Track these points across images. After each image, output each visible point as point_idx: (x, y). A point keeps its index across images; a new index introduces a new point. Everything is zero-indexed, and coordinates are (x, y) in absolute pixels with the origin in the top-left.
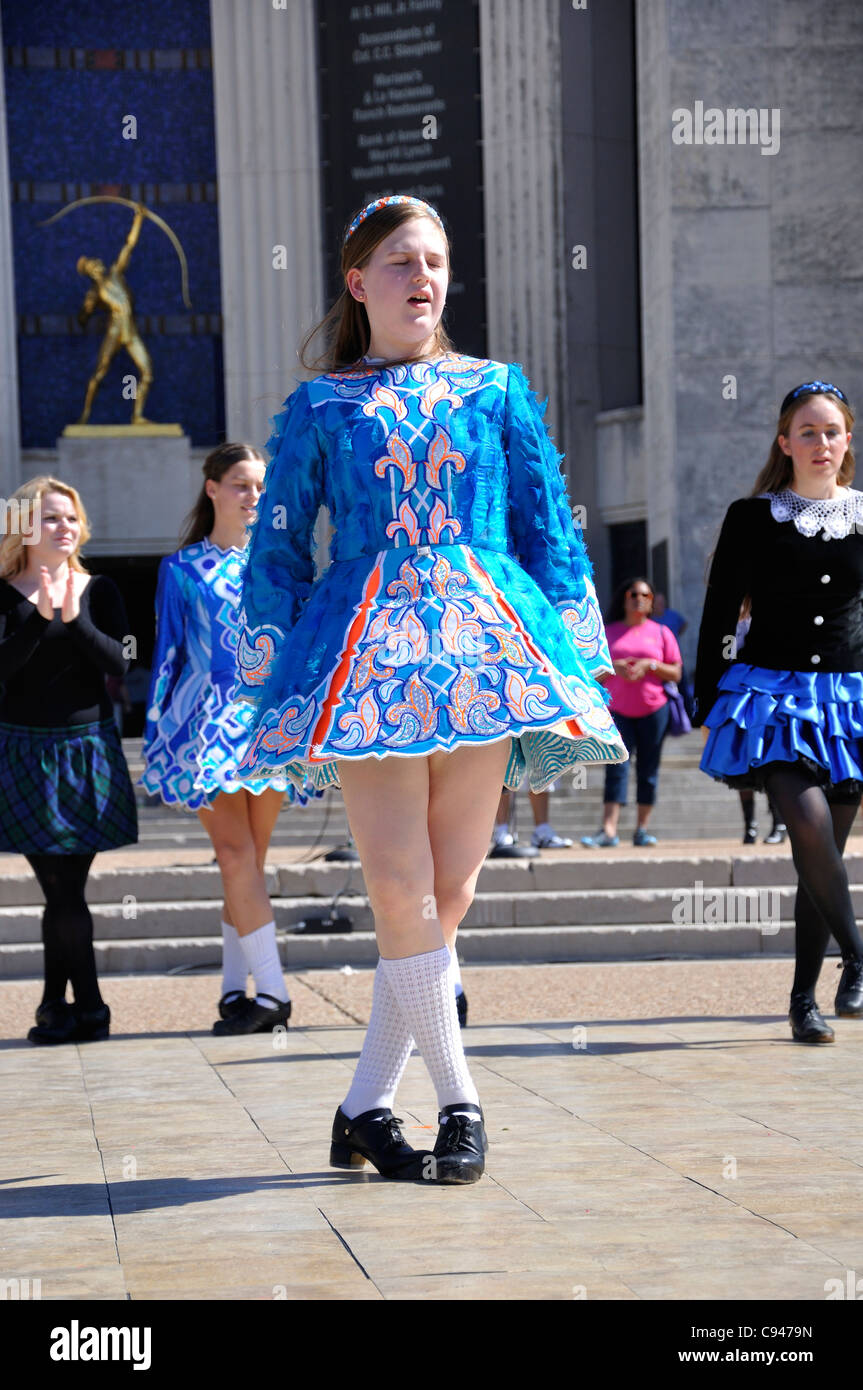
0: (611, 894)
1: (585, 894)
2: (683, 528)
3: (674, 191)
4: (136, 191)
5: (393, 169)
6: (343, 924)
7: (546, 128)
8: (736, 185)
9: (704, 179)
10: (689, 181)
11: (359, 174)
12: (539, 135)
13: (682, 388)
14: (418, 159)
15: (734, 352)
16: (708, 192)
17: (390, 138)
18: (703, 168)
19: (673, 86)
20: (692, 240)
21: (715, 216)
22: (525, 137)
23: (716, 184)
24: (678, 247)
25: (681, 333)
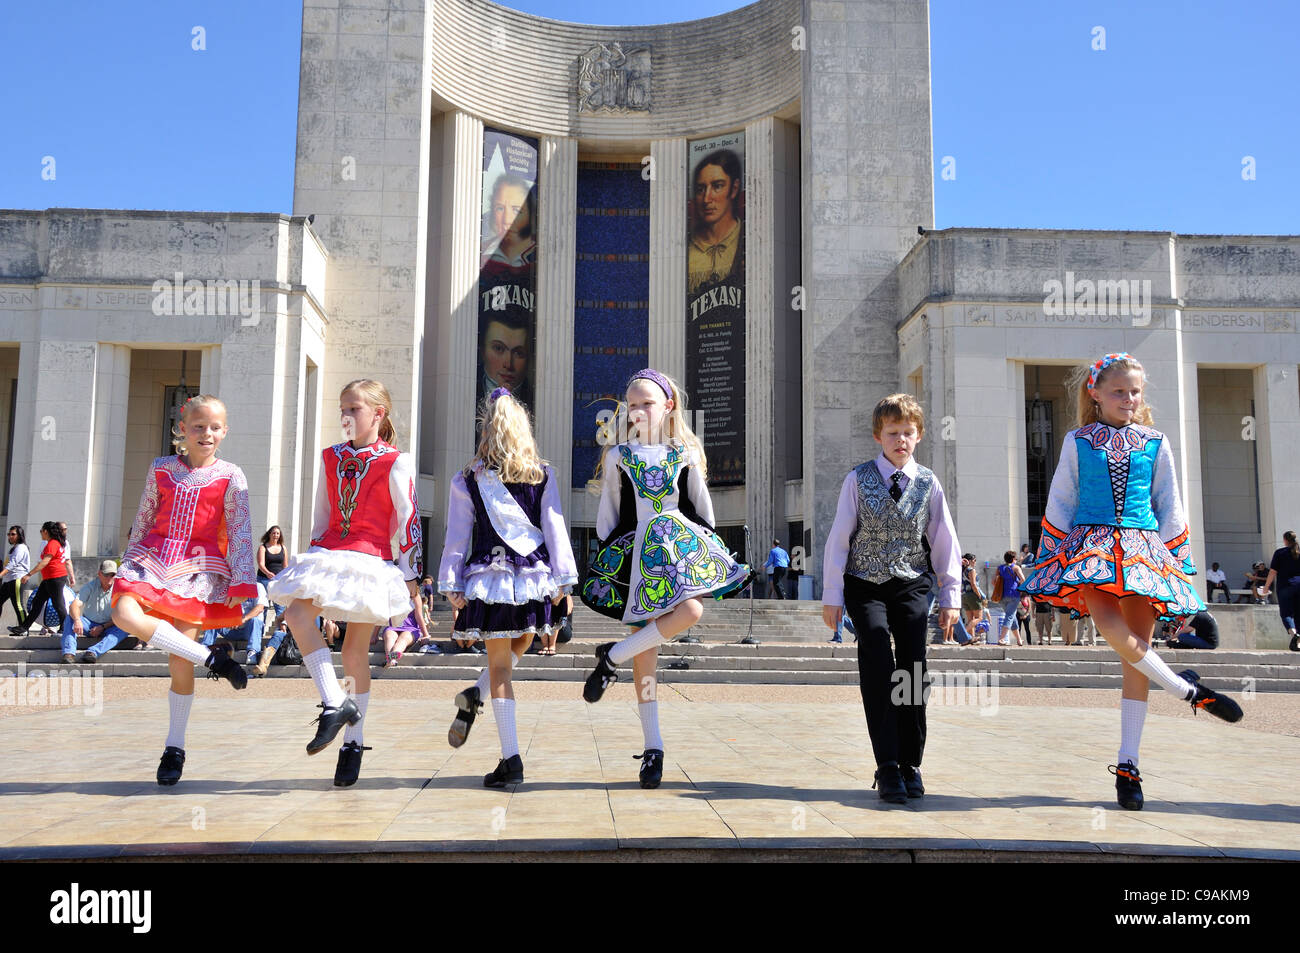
0: (787, 659)
1: (777, 658)
2: (817, 525)
3: (816, 401)
4: (618, 396)
5: (712, 390)
6: (686, 666)
7: (769, 377)
8: (838, 400)
9: (827, 397)
10: (820, 398)
11: (699, 391)
12: (766, 380)
13: (818, 473)
14: (721, 387)
15: (837, 460)
16: (827, 402)
17: (711, 380)
18: (826, 394)
19: (815, 364)
20: (822, 419)
21: (830, 410)
22: (761, 380)
23: (831, 400)
24: (816, 421)
25: (817, 452)
